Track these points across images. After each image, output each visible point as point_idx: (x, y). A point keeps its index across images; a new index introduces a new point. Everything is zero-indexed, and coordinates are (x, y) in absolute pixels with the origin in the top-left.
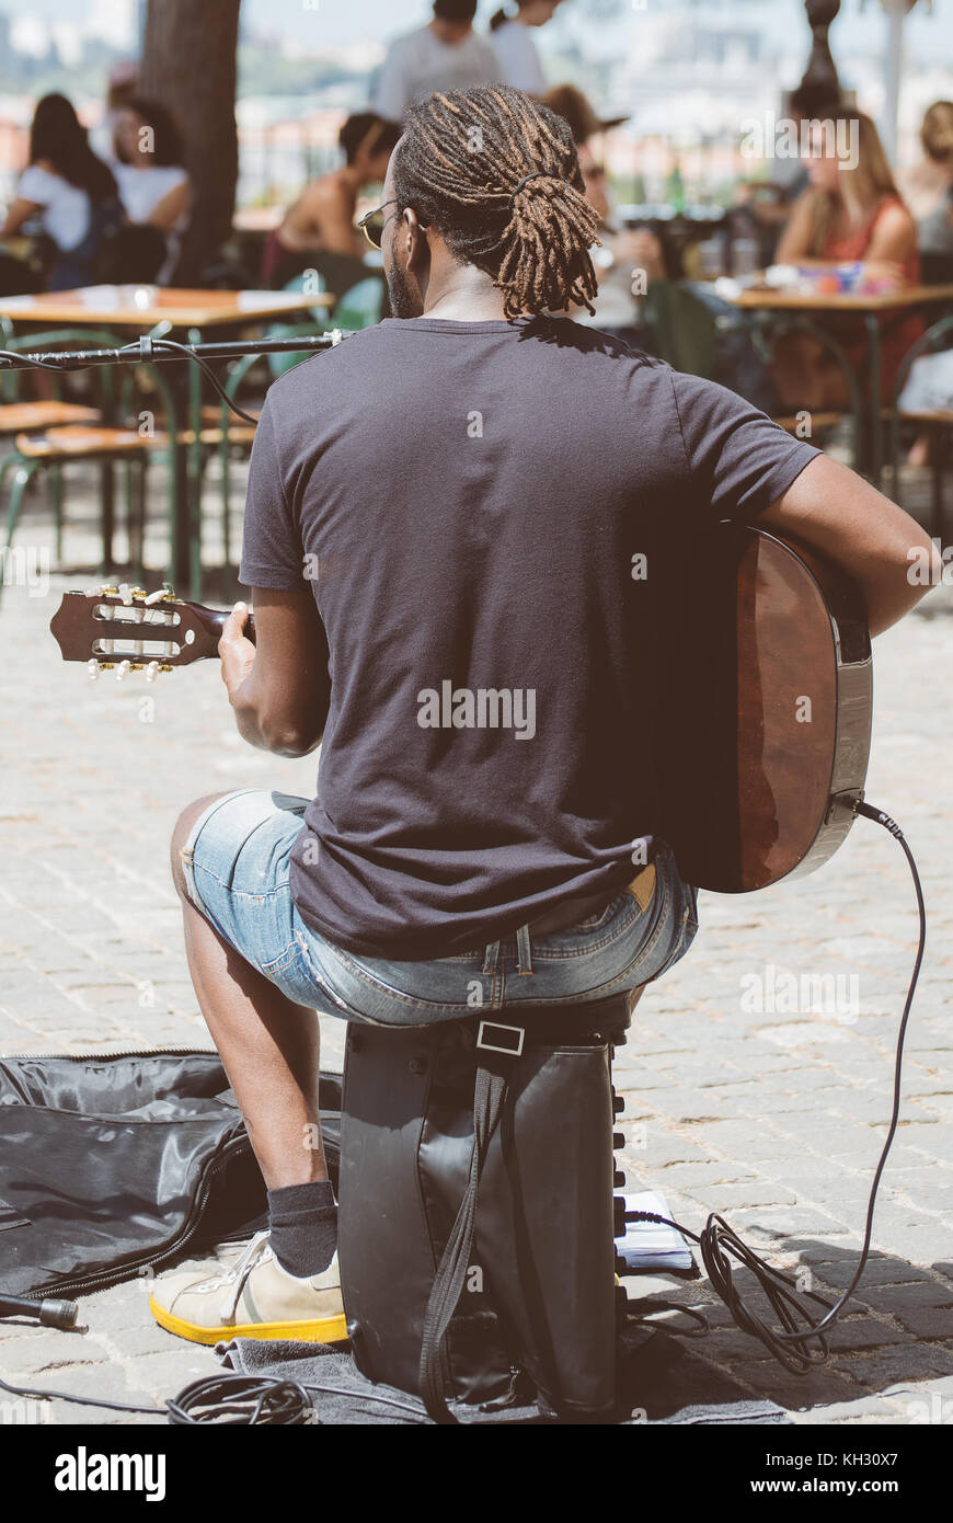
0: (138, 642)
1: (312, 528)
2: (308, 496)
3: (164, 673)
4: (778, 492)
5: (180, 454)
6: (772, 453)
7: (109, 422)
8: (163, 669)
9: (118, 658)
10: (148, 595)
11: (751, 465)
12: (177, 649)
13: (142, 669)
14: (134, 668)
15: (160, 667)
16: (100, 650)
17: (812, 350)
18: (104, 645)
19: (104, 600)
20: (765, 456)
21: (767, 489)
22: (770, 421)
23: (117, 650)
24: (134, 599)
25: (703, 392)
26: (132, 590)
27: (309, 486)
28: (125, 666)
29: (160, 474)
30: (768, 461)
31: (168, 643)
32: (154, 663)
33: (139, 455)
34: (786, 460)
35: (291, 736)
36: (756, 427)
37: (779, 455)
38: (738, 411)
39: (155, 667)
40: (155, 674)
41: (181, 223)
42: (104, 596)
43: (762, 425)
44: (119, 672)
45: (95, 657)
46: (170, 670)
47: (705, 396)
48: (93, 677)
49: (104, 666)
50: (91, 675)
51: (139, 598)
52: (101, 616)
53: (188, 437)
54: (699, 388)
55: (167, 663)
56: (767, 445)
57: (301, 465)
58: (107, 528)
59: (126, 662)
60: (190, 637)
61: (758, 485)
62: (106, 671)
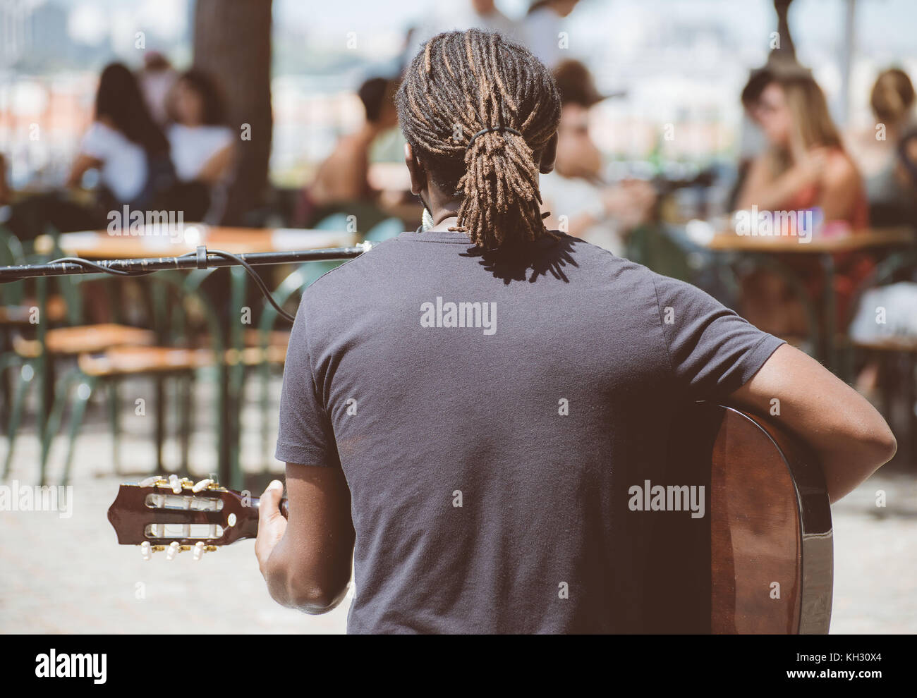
0: (186, 526)
1: (339, 410)
2: (335, 385)
3: (209, 552)
4: (751, 373)
5: (225, 374)
6: (744, 341)
7: (162, 341)
8: (208, 549)
9: (168, 541)
10: (194, 484)
11: (726, 351)
12: (220, 531)
13: (189, 549)
14: (182, 549)
15: (205, 548)
16: (151, 535)
17: (774, 284)
18: (155, 530)
19: (156, 490)
20: (736, 345)
21: (741, 371)
22: (738, 317)
23: (167, 534)
24: (182, 488)
25: (680, 292)
26: (181, 481)
27: (336, 374)
28: (175, 547)
29: (206, 391)
30: (741, 347)
31: (213, 526)
32: (200, 543)
33: (188, 374)
34: (757, 346)
35: (316, 592)
36: (728, 320)
37: (751, 342)
38: (711, 309)
39: (201, 547)
40: (201, 554)
41: (225, 176)
42: (156, 486)
43: (732, 319)
44: (169, 552)
45: (147, 540)
46: (214, 550)
47: (683, 295)
48: (146, 558)
49: (156, 549)
50: (145, 556)
51: (187, 487)
52: (153, 504)
53: (232, 357)
54: (676, 290)
55: (213, 543)
56: (740, 334)
57: (329, 357)
58: (159, 437)
59: (175, 543)
60: (232, 520)
61: (733, 368)
62: (157, 552)
